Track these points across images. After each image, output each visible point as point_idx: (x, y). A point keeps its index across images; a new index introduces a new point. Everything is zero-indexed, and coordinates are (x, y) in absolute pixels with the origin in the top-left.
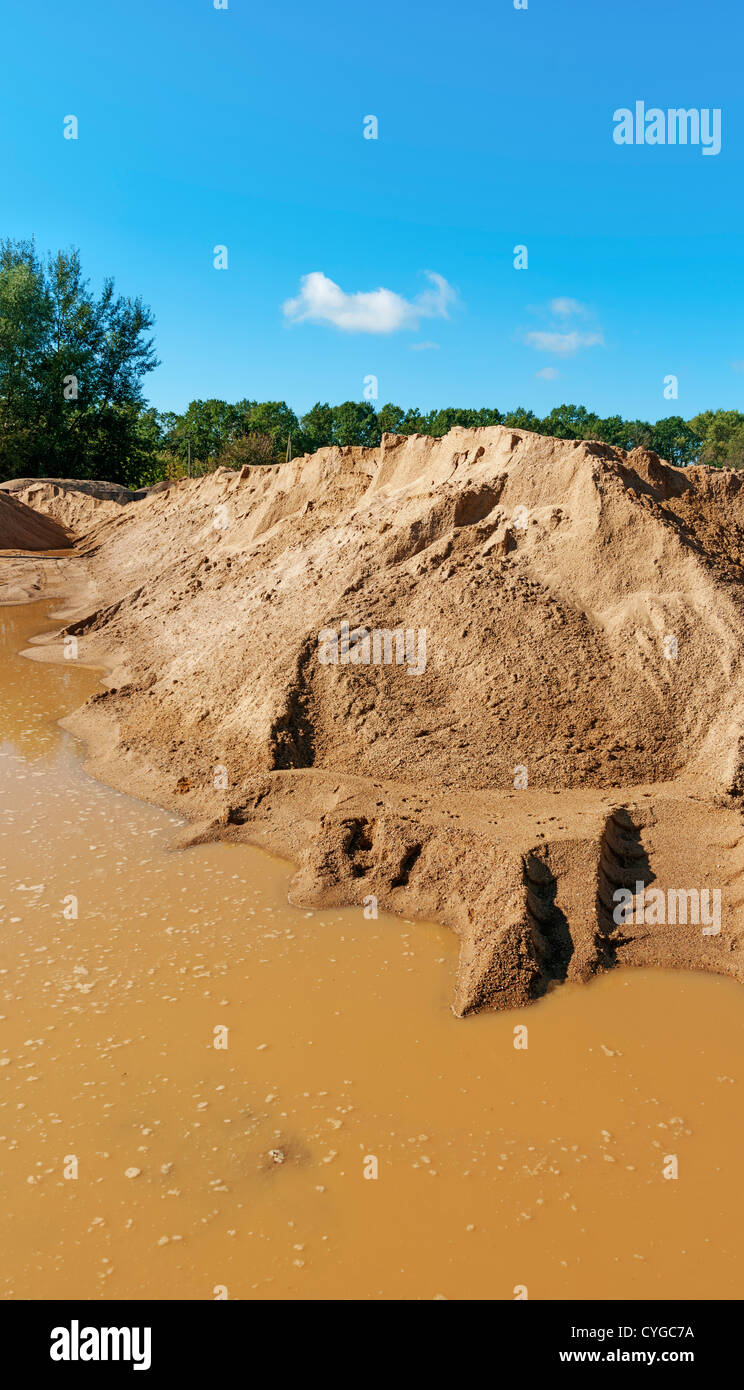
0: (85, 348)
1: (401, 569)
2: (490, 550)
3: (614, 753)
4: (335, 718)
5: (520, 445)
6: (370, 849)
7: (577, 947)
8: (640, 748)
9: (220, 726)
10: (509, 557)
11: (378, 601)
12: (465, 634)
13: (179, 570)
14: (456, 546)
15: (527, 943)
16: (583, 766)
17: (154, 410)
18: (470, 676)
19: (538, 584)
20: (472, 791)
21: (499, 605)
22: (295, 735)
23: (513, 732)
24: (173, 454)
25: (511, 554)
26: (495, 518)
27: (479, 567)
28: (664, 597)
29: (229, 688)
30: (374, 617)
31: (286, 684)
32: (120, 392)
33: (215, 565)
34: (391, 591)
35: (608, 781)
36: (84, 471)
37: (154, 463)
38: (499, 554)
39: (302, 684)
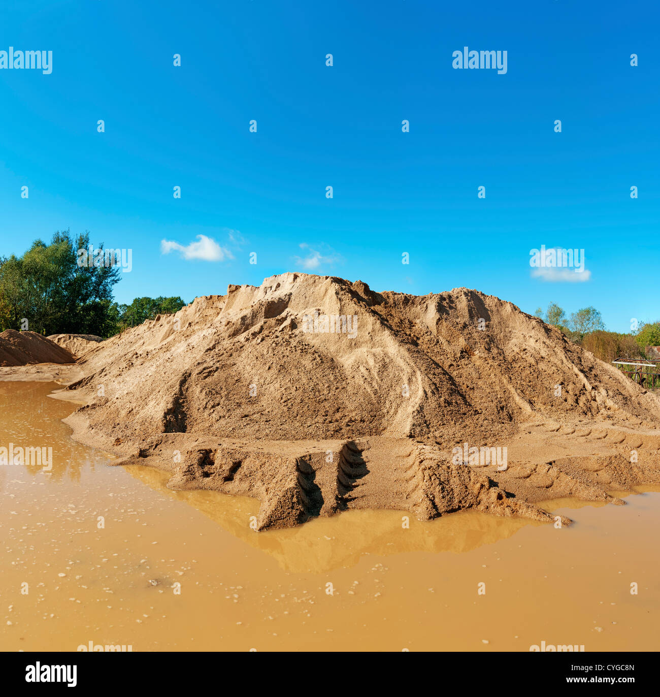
0: (88, 275)
1: (236, 339)
2: (283, 329)
3: (349, 423)
4: (198, 410)
5: (298, 279)
6: (213, 465)
7: (326, 501)
8: (362, 421)
9: (138, 416)
10: (293, 332)
11: (223, 354)
12: (269, 368)
13: (123, 359)
14: (265, 327)
15: (297, 497)
16: (333, 429)
17: (116, 303)
18: (272, 389)
19: (308, 345)
20: (271, 441)
21: (288, 354)
22: (176, 417)
23: (295, 414)
24: (124, 323)
25: (294, 331)
26: (286, 314)
27: (277, 337)
28: (373, 350)
29: (144, 398)
30: (220, 362)
31: (173, 394)
32: (102, 294)
33: (141, 355)
34: (230, 350)
35: (346, 436)
36: (83, 331)
37: (115, 327)
38: (288, 331)
39: (181, 394)
